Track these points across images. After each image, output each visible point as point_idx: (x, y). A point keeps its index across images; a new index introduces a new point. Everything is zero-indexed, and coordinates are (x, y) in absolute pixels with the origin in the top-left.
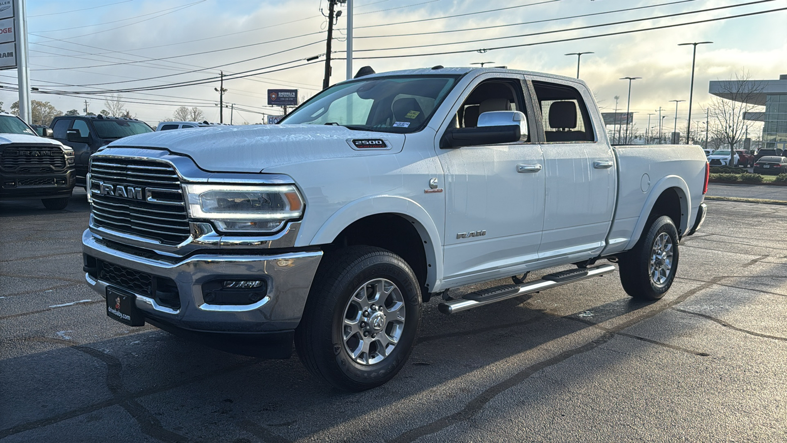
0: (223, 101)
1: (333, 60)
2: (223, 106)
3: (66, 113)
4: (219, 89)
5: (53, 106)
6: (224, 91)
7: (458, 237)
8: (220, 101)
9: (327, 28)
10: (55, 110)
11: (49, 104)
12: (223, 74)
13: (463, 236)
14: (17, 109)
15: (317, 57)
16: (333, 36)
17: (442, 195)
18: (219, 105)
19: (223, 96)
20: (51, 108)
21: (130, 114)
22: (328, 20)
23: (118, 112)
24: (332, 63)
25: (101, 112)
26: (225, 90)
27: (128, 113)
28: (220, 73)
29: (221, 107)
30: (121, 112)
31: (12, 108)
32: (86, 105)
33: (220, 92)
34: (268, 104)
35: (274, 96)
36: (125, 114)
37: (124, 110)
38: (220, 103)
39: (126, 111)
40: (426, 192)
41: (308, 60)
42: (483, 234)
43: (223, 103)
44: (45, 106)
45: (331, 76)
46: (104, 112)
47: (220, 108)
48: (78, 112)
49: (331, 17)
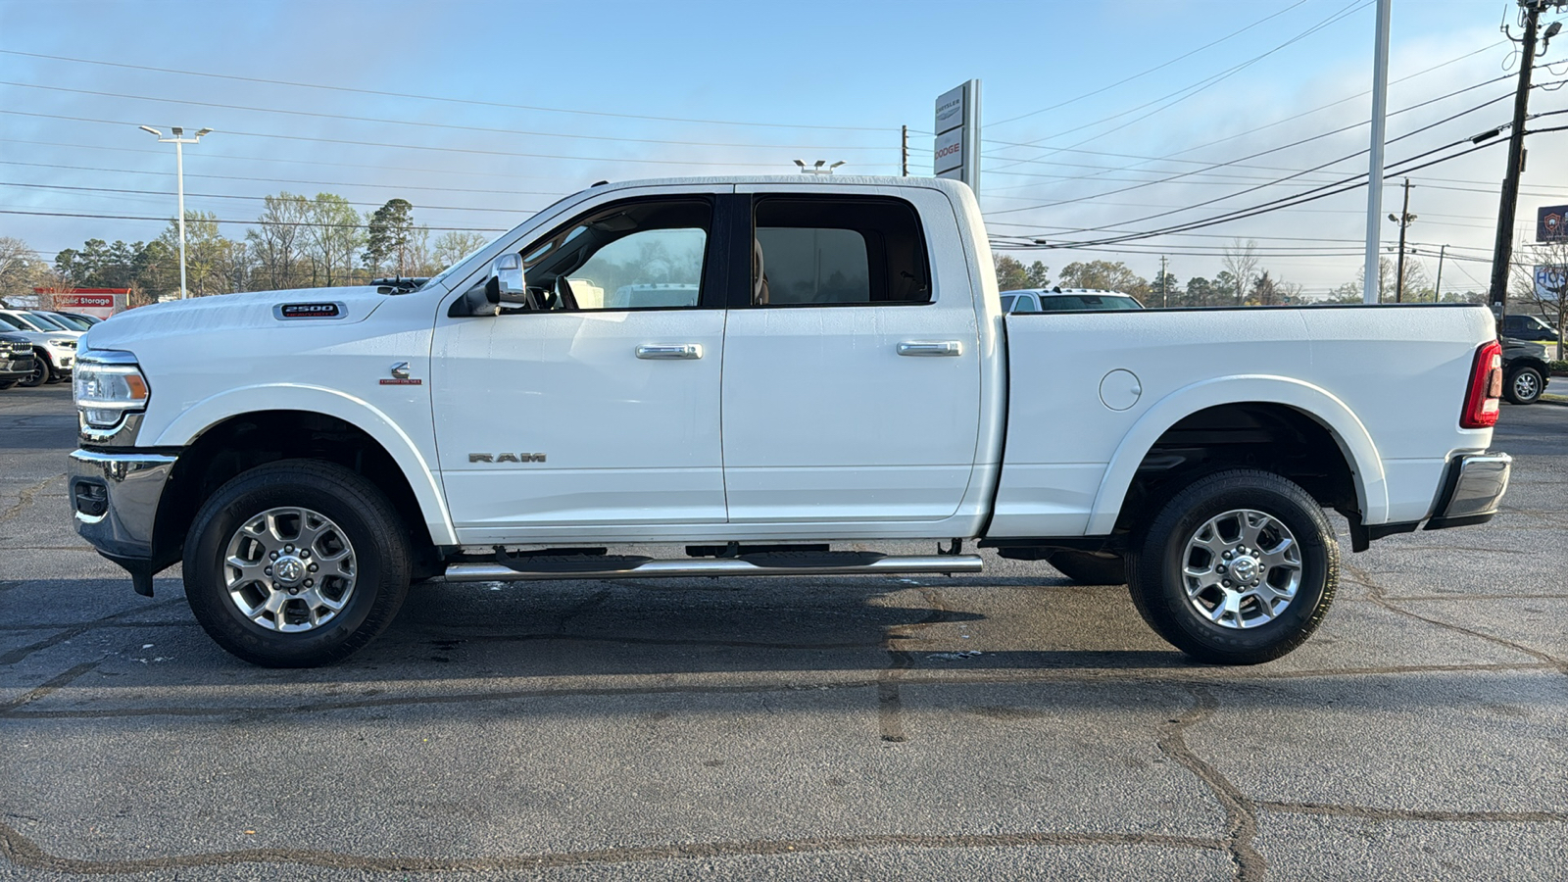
0: (1406, 240)
1: (1529, 135)
2: (1405, 250)
3: (1154, 280)
4: (1399, 216)
5: (1129, 268)
6: (1409, 221)
7: (473, 459)
8: (1398, 240)
9: (1518, 67)
10: (1133, 276)
11: (1122, 266)
12: (1410, 183)
13: (487, 458)
14: (1069, 278)
15: (1495, 133)
16: (1533, 81)
17: (424, 388)
18: (1397, 250)
19: (1406, 229)
20: (1126, 273)
21: (1269, 278)
22: (1520, 47)
23: (1246, 274)
24: (1527, 142)
25: (1219, 276)
26: (1412, 217)
27: (1266, 275)
28: (1404, 183)
29: (1402, 253)
30: (1252, 275)
31: (1062, 276)
32: (1164, 265)
33: (1401, 222)
34: (1537, 240)
35: (1552, 221)
36: (1261, 277)
37: (1257, 269)
38: (1398, 245)
39: (1262, 271)
40: (383, 382)
41: (1476, 140)
42: (541, 459)
43: (1405, 245)
44: (1115, 269)
45: (1523, 170)
46: (1223, 276)
47: (1397, 256)
48: (1175, 277)
49: (1529, 40)
